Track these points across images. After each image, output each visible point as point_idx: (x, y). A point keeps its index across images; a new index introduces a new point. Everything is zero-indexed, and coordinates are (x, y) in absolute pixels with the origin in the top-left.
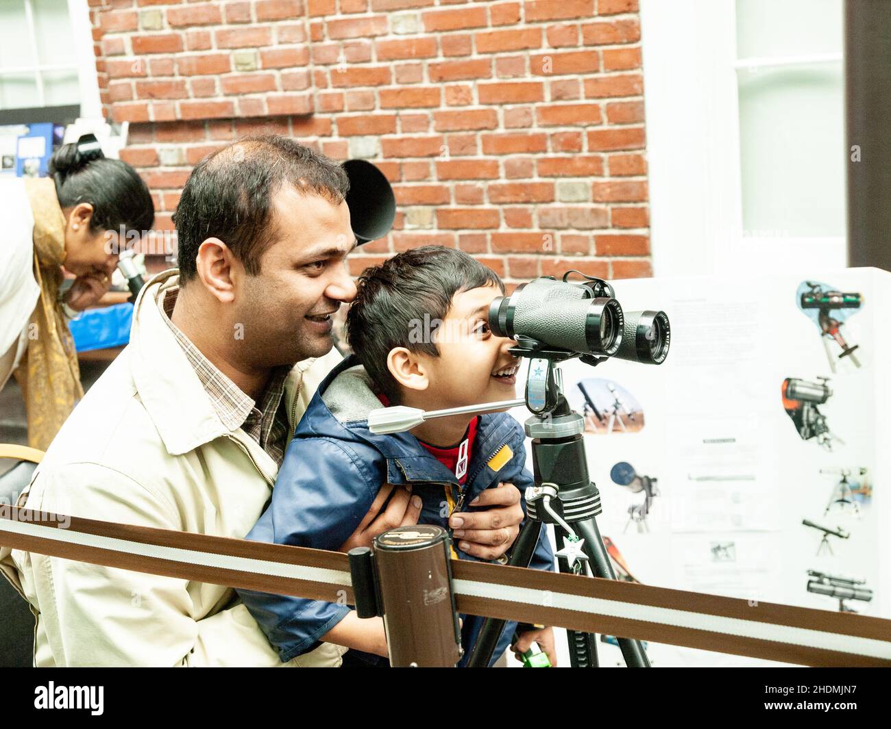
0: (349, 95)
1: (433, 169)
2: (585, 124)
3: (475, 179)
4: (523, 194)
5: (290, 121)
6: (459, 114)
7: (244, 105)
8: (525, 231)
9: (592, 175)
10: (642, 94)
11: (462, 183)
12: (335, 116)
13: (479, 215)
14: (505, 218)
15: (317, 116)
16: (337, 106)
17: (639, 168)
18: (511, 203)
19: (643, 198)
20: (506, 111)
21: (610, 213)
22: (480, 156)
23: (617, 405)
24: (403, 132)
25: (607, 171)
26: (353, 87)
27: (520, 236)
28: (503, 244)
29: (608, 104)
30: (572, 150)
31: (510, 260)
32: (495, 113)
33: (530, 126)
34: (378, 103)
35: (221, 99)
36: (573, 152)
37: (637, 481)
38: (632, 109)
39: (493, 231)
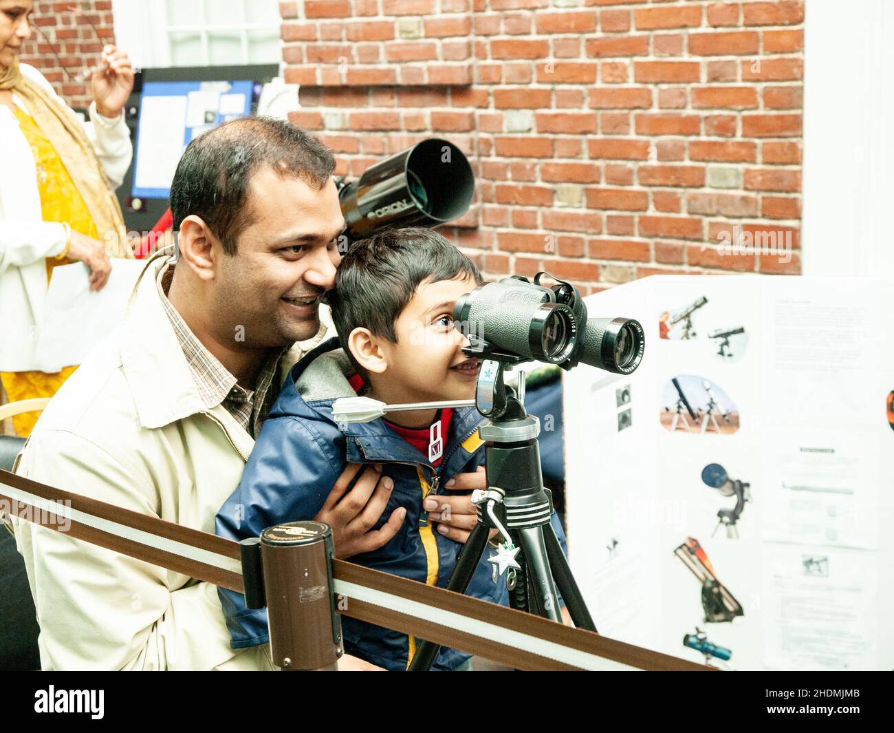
0: (509, 66)
1: (585, 146)
2: (740, 107)
3: (626, 159)
4: (673, 177)
5: (449, 91)
6: (613, 91)
7: (406, 73)
8: (673, 215)
9: (744, 161)
10: (802, 78)
11: (613, 162)
12: (492, 88)
13: (628, 197)
14: (654, 201)
15: (475, 87)
16: (495, 78)
17: (794, 156)
18: (661, 185)
19: (795, 188)
20: (661, 91)
21: (760, 202)
22: (632, 136)
23: (711, 404)
24: (558, 107)
25: (759, 158)
26: (510, 59)
27: (667, 219)
28: (650, 228)
29: (765, 88)
30: (725, 133)
31: (656, 244)
32: (649, 91)
33: (684, 108)
34: (535, 77)
35: (384, 66)
36: (727, 137)
37: (728, 484)
38: (789, 94)
39: (641, 214)
